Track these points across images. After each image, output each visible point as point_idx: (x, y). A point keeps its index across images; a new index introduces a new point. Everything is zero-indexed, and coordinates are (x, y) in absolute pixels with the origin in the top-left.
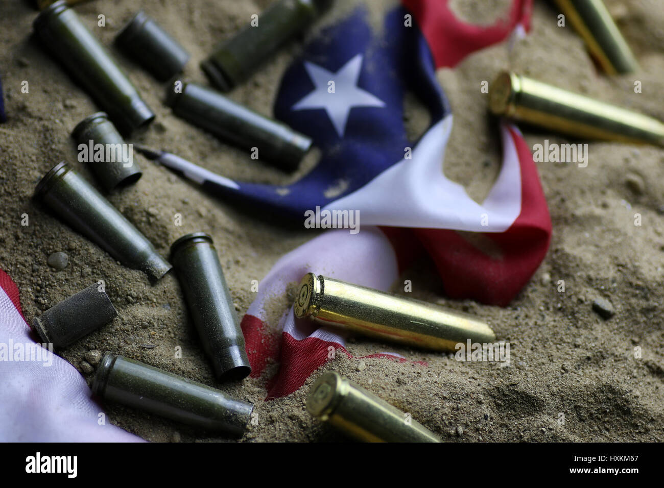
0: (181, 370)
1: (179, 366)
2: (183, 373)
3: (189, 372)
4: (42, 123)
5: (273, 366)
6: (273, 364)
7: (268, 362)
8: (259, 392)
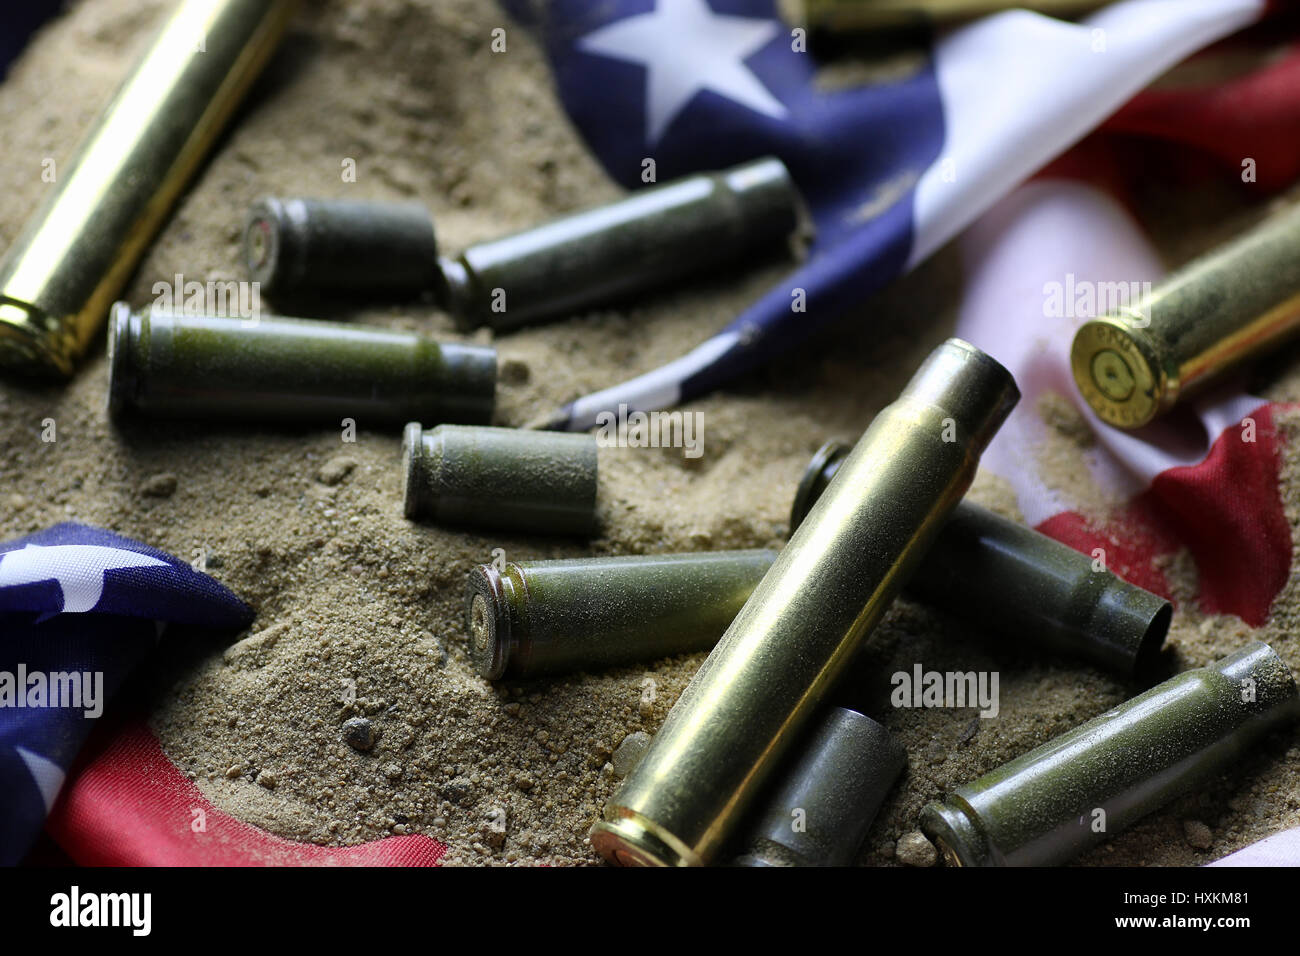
0: (1062, 718)
1: (1052, 714)
2: (1071, 718)
3: (1078, 708)
4: (328, 549)
5: (1178, 565)
6: (1170, 564)
7: (1162, 568)
8: (1218, 626)
